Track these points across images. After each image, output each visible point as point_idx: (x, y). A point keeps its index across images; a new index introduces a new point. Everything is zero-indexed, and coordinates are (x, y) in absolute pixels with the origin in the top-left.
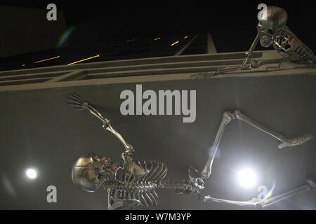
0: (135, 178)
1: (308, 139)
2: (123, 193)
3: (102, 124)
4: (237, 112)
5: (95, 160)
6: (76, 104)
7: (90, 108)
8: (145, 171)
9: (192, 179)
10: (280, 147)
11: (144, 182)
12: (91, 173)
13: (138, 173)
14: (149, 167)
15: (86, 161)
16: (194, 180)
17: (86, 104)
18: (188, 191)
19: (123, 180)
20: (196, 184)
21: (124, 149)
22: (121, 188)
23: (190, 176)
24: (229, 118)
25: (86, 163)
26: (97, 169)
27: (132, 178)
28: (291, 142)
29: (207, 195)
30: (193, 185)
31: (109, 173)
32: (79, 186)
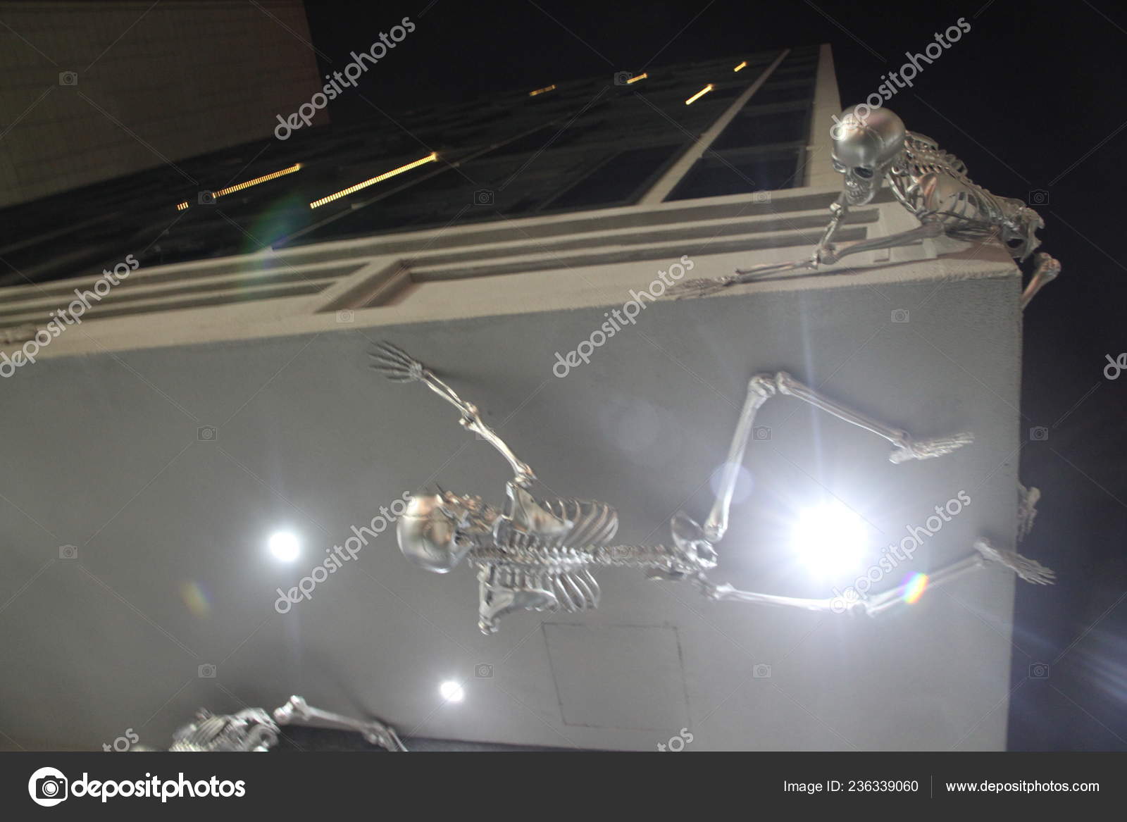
0: (538, 540)
1: (959, 443)
2: (513, 574)
3: (459, 415)
4: (780, 378)
5: (447, 501)
6: (393, 368)
7: (428, 378)
8: (562, 523)
9: (680, 543)
10: (895, 459)
11: (560, 550)
12: (440, 531)
13: (545, 530)
14: (571, 516)
15: (427, 504)
16: (687, 547)
17: (418, 367)
18: (674, 574)
19: (511, 546)
20: (693, 556)
21: (511, 475)
22: (508, 564)
23: (675, 537)
24: (763, 392)
25: (428, 509)
26: (453, 521)
27: (532, 540)
28: (921, 450)
29: (723, 584)
30: (685, 559)
31: (479, 530)
32: (416, 560)
